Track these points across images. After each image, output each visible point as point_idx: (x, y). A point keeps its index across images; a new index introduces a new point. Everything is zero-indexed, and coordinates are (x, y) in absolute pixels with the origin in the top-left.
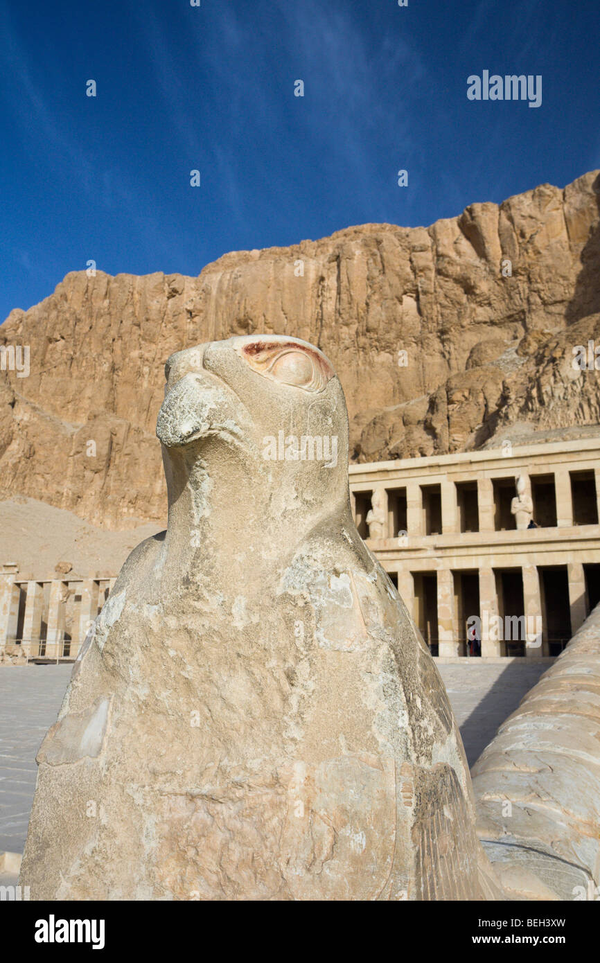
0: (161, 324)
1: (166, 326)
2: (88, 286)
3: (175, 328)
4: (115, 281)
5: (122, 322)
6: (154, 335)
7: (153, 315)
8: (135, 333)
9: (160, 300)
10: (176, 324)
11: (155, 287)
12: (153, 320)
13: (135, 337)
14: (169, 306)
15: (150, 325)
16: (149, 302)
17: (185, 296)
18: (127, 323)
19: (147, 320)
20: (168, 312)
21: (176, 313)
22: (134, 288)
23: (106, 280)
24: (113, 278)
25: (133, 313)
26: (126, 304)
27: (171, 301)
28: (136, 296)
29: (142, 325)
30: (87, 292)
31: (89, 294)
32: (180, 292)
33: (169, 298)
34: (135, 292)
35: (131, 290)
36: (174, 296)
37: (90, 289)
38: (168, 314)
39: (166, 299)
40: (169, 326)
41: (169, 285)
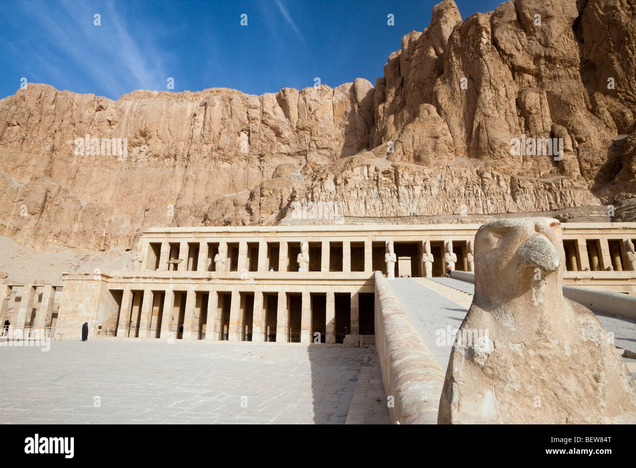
0: (89, 126)
1: (92, 128)
2: (41, 94)
3: (99, 130)
4: (61, 94)
5: (62, 121)
6: (84, 132)
7: (85, 120)
8: (71, 129)
9: (91, 111)
10: (99, 127)
11: (88, 103)
12: (85, 123)
13: (71, 131)
14: (96, 116)
15: (82, 125)
16: (83, 111)
17: (107, 111)
18: (66, 122)
19: (80, 122)
20: (95, 119)
21: (100, 121)
22: (74, 101)
23: (55, 92)
24: (59, 92)
25: (71, 117)
26: (67, 110)
27: (98, 113)
28: (75, 106)
29: (76, 125)
30: (40, 97)
31: (41, 99)
32: (105, 108)
33: (96, 111)
34: (74, 103)
35: (72, 102)
36: (100, 110)
37: (42, 96)
38: (95, 121)
39: (95, 111)
40: (95, 128)
41: (98, 103)
